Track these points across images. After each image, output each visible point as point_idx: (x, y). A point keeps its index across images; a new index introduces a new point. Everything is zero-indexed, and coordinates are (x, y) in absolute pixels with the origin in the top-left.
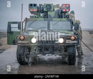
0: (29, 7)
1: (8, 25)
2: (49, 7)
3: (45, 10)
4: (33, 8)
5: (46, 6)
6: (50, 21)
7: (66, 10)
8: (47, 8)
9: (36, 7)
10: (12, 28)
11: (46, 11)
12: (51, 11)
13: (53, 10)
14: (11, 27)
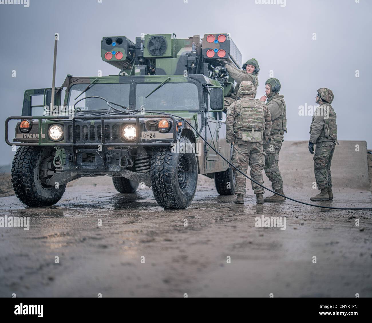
0: (103, 47)
1: (25, 100)
2: (157, 44)
3: (146, 54)
4: (116, 50)
5: (151, 43)
6: (137, 83)
7: (216, 53)
8: (152, 48)
9: (123, 47)
10: (33, 108)
11: (150, 56)
12: (164, 56)
13: (170, 55)
14: (32, 105)
